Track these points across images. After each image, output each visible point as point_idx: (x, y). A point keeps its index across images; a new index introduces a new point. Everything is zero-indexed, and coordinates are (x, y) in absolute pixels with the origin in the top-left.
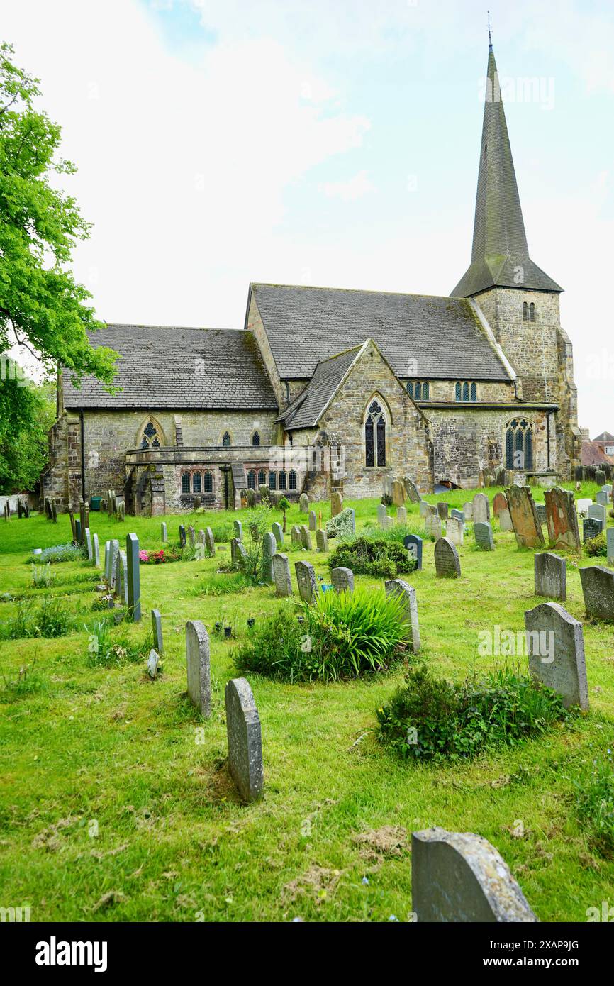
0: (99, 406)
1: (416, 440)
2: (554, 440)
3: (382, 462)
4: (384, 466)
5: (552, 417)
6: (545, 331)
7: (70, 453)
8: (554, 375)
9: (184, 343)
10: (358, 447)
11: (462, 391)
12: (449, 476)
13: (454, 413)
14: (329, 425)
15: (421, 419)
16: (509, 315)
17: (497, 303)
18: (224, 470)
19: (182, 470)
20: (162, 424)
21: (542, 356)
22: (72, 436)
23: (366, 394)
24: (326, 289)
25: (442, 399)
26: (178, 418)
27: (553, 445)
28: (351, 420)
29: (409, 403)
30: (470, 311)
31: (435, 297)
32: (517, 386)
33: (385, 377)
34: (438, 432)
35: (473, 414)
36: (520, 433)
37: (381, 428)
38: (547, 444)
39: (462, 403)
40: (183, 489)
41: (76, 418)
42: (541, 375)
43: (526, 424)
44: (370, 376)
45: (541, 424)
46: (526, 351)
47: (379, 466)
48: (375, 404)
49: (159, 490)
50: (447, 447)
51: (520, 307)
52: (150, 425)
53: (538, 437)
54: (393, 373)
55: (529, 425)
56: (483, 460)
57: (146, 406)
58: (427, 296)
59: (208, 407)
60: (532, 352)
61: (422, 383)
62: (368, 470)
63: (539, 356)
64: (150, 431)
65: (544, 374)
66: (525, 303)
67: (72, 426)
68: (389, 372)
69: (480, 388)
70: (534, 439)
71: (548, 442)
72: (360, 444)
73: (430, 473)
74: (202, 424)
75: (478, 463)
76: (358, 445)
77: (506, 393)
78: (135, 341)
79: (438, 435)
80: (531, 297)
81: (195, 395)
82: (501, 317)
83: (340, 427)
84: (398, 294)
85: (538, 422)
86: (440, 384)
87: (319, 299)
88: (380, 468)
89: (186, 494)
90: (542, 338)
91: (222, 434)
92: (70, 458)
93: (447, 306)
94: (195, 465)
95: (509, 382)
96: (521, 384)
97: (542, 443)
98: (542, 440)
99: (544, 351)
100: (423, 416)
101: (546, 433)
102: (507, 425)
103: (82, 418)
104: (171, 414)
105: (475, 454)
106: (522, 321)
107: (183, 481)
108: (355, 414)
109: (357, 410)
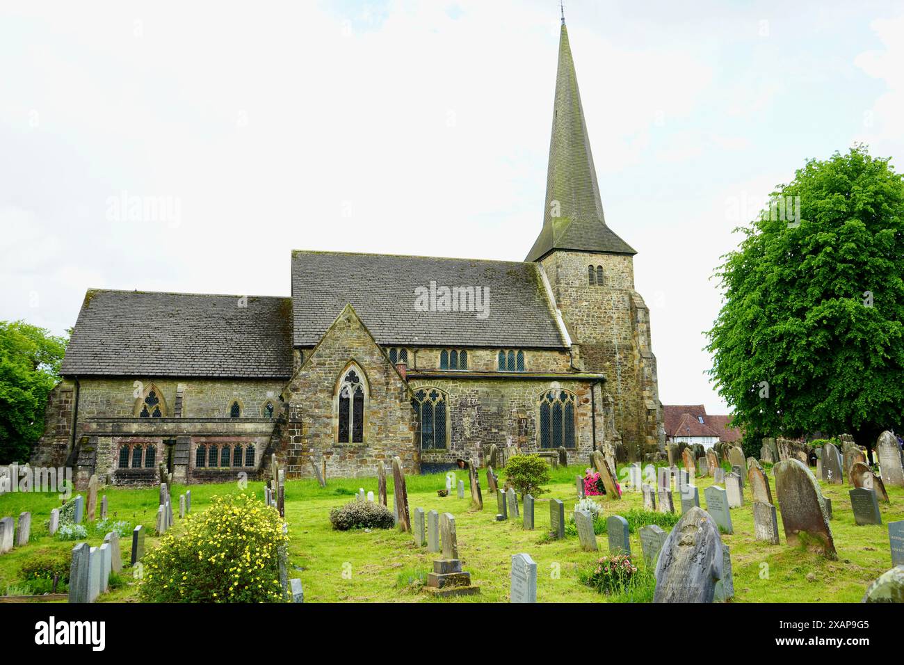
0: (96, 373)
1: (399, 413)
2: (601, 415)
3: (358, 437)
4: (361, 442)
5: (598, 389)
6: (615, 296)
7: (59, 421)
8: (627, 343)
9: (212, 310)
10: (328, 421)
11: (507, 360)
12: (470, 453)
13: (476, 384)
14: (294, 396)
15: (406, 391)
16: (571, 279)
17: (558, 267)
18: (169, 444)
19: (120, 443)
20: (164, 393)
21: (612, 322)
22: (63, 404)
23: (340, 362)
24: (374, 255)
25: (482, 368)
26: (181, 386)
27: (600, 420)
28: (321, 391)
29: (393, 372)
30: (535, 276)
31: (496, 262)
32: (574, 355)
33: (364, 344)
34: (456, 405)
35: (499, 385)
36: (558, 407)
37: (359, 400)
38: (591, 419)
39: (506, 373)
40: (120, 463)
41: (71, 386)
42: (611, 342)
43: (566, 396)
44: (346, 343)
45: (584, 397)
46: (593, 316)
47: (353, 442)
48: (352, 373)
49: (85, 464)
50: (467, 421)
51: (585, 271)
52: (152, 394)
53: (581, 410)
54: (373, 340)
55: (569, 397)
56: (511, 437)
57: (147, 374)
58: (487, 261)
59: (215, 375)
60: (601, 317)
61: (459, 352)
62: (339, 447)
63: (608, 322)
64: (152, 399)
65: (615, 342)
66: (591, 266)
67: (65, 394)
68: (369, 339)
69: (528, 357)
70: (575, 413)
71: (593, 417)
72: (331, 417)
73: (415, 451)
74: (209, 394)
75: (505, 440)
76: (328, 418)
77: (561, 362)
78: (161, 308)
79: (456, 408)
80: (597, 260)
81: (204, 363)
82: (562, 281)
83: (307, 398)
84: (455, 259)
85: (580, 394)
86: (480, 353)
87: (363, 265)
88: (354, 444)
89: (123, 469)
90: (612, 303)
91: (230, 404)
92: (59, 427)
93: (509, 270)
94: (135, 438)
95: (563, 350)
96: (578, 353)
97: (586, 418)
98: (585, 415)
99: (615, 316)
100: (408, 387)
101: (590, 407)
102: (542, 397)
103: (78, 386)
104: (175, 383)
105: (502, 430)
106: (588, 285)
107: (121, 455)
108: (326, 384)
109: (328, 380)
